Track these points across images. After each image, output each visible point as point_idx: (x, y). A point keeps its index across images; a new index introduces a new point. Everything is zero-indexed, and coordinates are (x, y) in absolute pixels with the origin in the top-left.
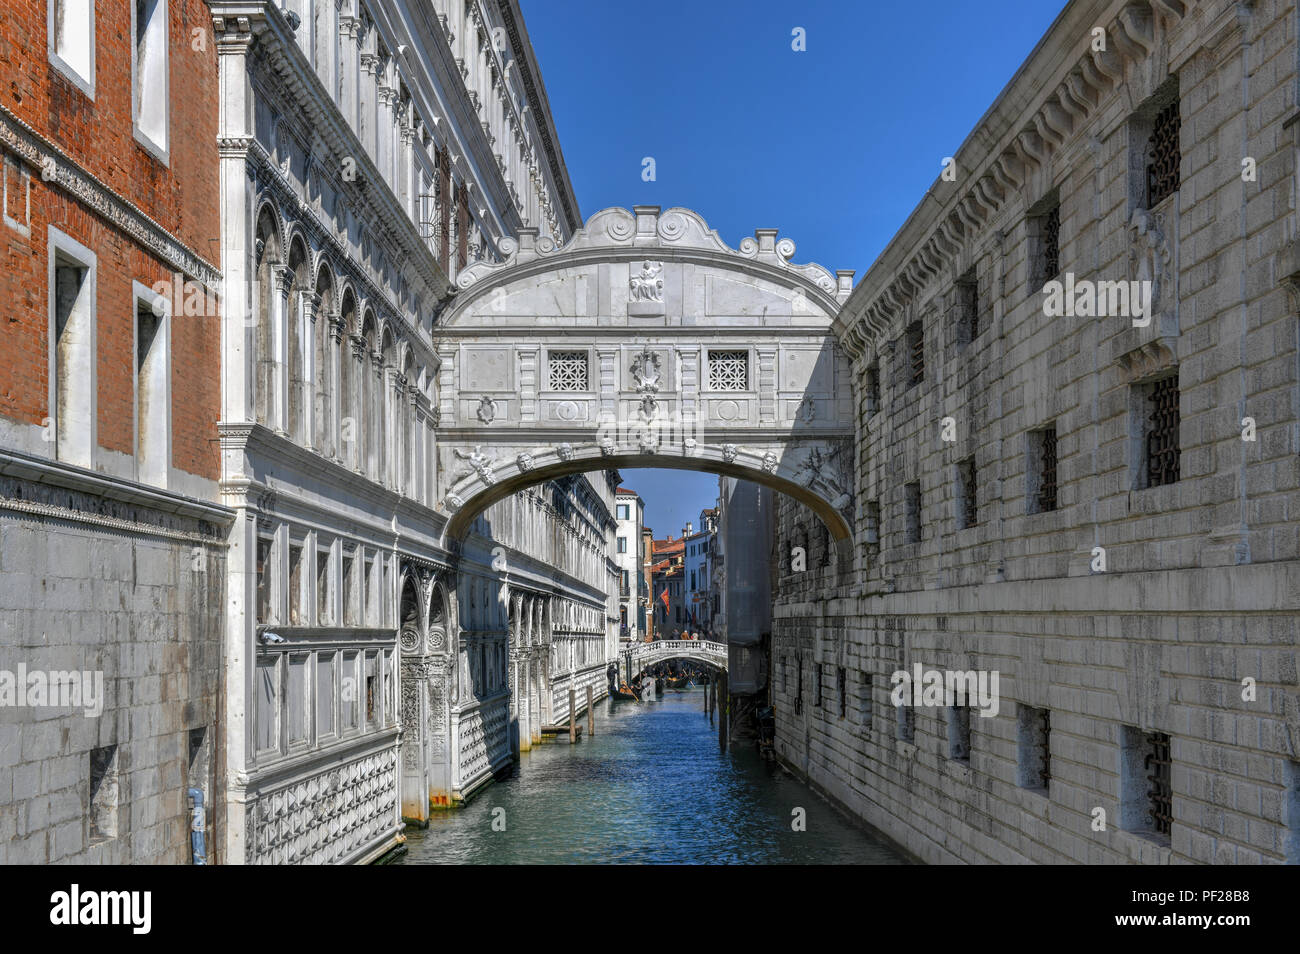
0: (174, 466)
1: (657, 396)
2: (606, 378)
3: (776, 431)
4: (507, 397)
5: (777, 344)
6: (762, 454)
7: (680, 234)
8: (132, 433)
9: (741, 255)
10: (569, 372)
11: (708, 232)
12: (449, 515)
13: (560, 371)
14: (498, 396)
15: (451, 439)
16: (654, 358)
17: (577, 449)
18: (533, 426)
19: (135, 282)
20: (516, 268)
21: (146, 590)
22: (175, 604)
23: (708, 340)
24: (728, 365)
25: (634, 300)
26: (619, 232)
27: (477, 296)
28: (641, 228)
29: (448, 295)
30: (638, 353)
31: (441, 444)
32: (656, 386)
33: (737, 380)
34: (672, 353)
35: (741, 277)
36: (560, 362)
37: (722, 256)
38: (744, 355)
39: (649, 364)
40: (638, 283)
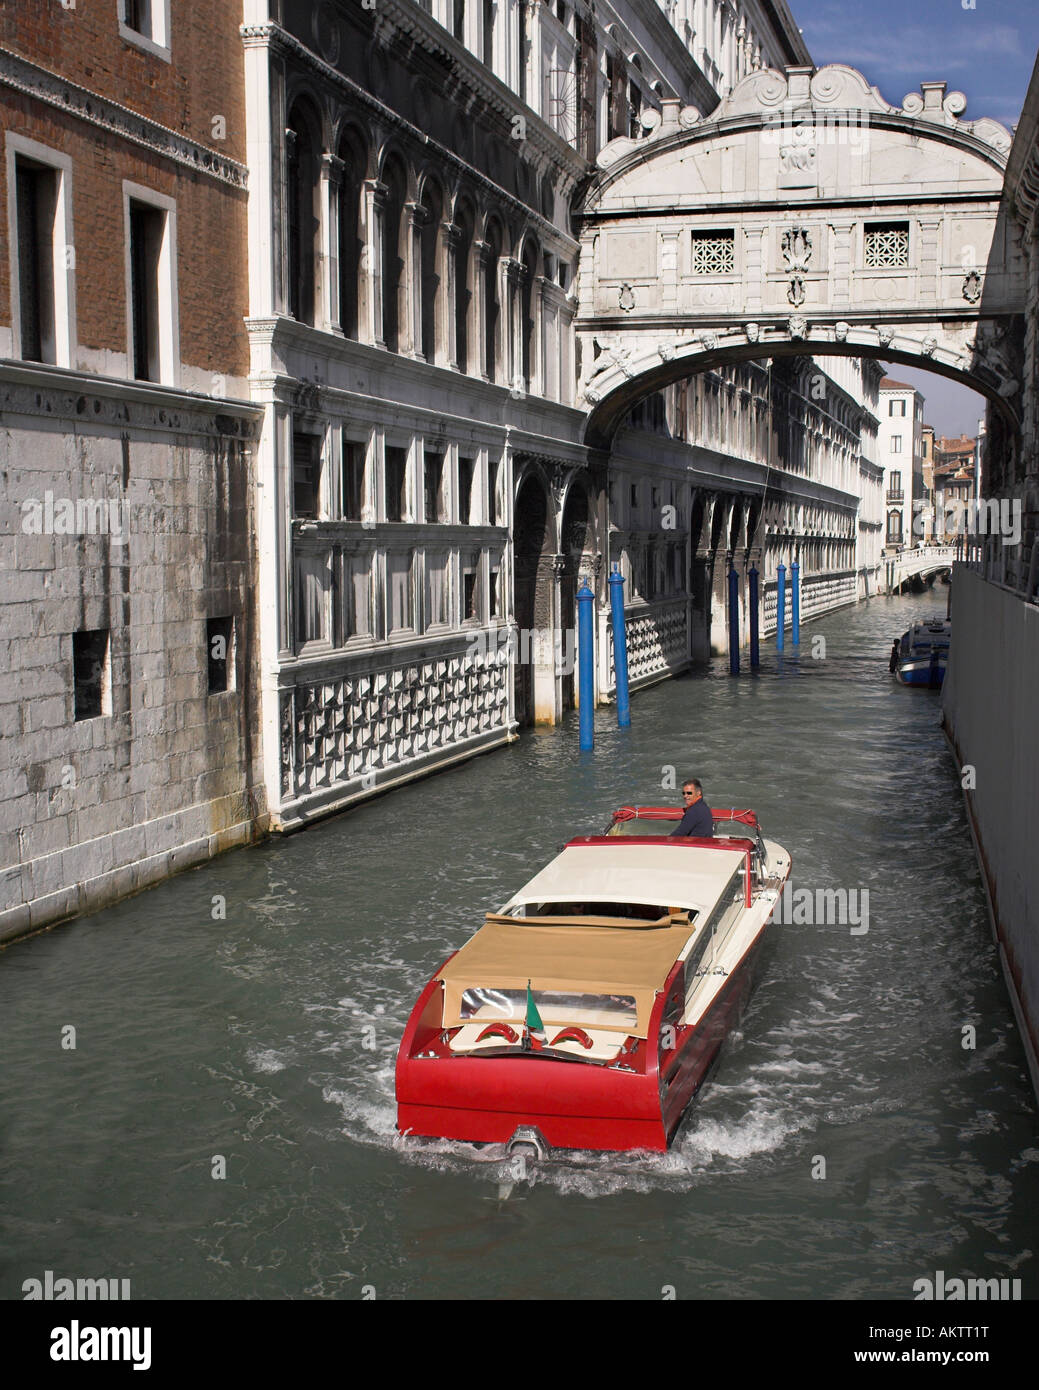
0: (182, 362)
1: (807, 276)
2: (753, 258)
3: (937, 311)
4: (647, 282)
5: (941, 213)
6: (920, 337)
7: (835, 95)
8: (124, 331)
9: (905, 114)
10: (714, 253)
11: (867, 90)
12: (588, 409)
13: (704, 253)
14: (639, 283)
15: (591, 329)
16: (804, 234)
17: (721, 336)
18: (674, 313)
19: (125, 181)
20: (658, 143)
21: (143, 484)
22: (184, 497)
23: (863, 211)
24: (887, 239)
25: (784, 171)
26: (771, 96)
27: (619, 174)
28: (791, 91)
29: (587, 176)
30: (786, 230)
31: (579, 334)
32: (806, 266)
33: (897, 255)
34: (825, 228)
35: (903, 138)
36: (705, 243)
37: (882, 116)
38: (903, 227)
39: (800, 241)
40: (789, 152)
